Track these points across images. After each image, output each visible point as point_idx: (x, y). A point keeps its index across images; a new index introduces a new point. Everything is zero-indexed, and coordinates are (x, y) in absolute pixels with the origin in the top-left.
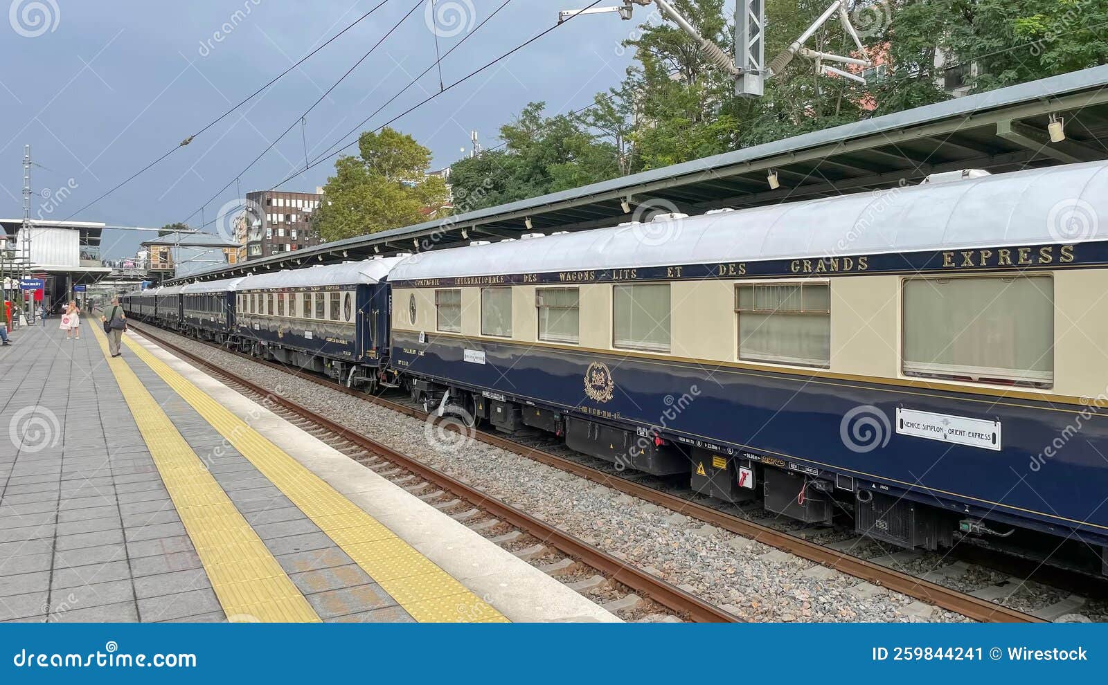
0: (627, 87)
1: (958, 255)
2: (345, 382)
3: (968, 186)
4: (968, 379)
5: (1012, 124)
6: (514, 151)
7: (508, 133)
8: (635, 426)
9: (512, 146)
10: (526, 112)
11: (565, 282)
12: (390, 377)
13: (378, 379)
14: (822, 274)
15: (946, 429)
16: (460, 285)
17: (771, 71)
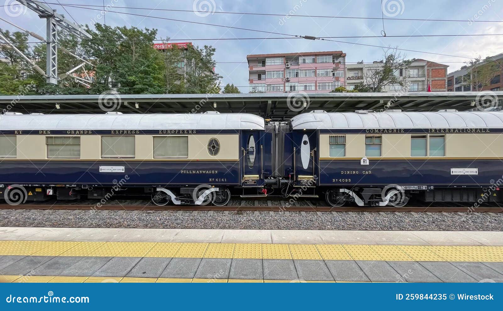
1: (115, 131)
3: (117, 116)
4: (117, 158)
5: (128, 103)
14: (77, 134)
15: (112, 169)
17: (60, 78)
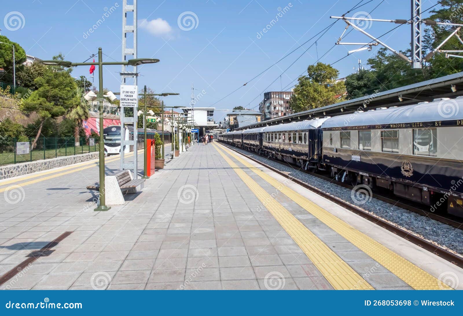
0: (426, 37)
2: (304, 168)
6: (374, 69)
7: (371, 61)
8: (422, 186)
9: (372, 67)
10: (379, 52)
11: (393, 128)
12: (322, 166)
13: (317, 167)
16: (350, 130)
